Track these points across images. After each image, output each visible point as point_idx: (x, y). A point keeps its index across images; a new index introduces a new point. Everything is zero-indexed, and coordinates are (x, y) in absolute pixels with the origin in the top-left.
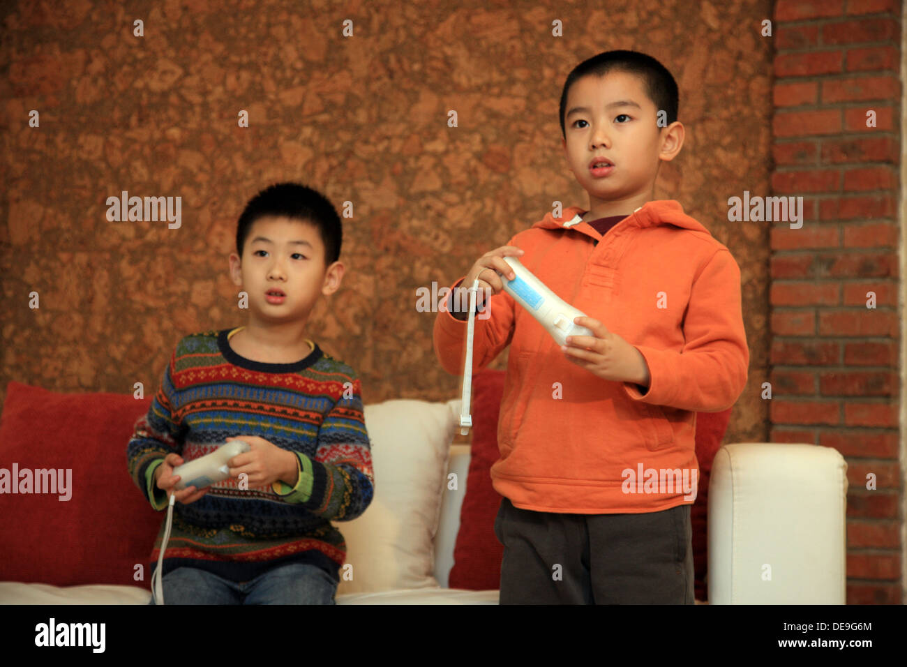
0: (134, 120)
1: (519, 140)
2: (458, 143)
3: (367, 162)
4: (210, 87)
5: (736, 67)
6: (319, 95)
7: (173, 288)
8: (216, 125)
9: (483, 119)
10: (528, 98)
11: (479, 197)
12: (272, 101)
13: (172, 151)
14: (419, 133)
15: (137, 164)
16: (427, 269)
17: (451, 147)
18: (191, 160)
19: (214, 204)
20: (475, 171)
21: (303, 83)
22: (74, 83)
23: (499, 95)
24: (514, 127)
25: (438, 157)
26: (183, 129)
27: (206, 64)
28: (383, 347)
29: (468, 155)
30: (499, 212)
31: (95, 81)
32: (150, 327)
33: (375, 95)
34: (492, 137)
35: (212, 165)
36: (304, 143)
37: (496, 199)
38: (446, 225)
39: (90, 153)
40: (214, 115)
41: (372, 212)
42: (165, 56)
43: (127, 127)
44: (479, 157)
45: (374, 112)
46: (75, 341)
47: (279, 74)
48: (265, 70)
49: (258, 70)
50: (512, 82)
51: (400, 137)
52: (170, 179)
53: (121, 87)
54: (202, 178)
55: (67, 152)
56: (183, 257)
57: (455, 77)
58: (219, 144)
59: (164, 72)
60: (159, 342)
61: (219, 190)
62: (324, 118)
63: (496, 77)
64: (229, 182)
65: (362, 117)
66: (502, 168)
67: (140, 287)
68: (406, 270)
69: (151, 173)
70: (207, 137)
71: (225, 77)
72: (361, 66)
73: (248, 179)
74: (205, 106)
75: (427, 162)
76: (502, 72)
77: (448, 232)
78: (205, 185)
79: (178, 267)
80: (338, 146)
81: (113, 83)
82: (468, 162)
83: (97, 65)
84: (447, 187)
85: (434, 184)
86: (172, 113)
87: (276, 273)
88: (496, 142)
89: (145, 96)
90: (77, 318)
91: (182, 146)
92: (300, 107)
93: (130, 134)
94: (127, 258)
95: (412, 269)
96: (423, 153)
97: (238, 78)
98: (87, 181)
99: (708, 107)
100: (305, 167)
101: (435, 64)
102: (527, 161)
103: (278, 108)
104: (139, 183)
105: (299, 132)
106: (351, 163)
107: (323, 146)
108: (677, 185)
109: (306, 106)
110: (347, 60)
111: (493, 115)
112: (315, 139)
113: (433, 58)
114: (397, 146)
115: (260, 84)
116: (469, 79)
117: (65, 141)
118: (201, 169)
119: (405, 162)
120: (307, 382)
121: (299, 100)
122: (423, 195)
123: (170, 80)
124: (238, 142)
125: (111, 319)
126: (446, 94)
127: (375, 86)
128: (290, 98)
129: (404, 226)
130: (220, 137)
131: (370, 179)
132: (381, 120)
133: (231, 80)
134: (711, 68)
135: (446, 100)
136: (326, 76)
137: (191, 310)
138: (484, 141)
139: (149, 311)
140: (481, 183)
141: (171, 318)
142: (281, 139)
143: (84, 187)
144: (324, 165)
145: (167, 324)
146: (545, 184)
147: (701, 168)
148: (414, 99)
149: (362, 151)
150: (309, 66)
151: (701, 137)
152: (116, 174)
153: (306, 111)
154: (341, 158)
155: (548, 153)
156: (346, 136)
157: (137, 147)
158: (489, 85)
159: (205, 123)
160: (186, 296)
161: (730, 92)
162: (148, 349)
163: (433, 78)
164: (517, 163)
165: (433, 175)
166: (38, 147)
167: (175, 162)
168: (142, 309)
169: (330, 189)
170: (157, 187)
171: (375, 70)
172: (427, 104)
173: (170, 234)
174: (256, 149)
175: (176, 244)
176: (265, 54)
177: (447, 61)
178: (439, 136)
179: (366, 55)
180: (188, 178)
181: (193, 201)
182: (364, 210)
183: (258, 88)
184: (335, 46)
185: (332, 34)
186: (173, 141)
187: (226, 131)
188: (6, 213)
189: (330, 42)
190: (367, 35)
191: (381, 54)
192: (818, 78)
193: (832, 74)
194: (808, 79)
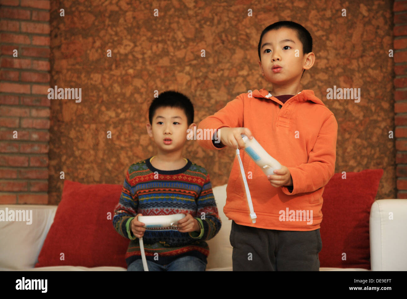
0: (114, 66)
2: (253, 71)
3: (213, 80)
4: (145, 51)
5: (376, 32)
6: (192, 52)
7: (132, 138)
8: (149, 67)
12: (172, 56)
13: (130, 79)
14: (236, 67)
15: (116, 85)
17: (250, 73)
18: (138, 83)
19: (148, 101)
20: (261, 83)
21: (185, 48)
22: (88, 52)
25: (245, 77)
26: (135, 69)
27: (143, 41)
28: (222, 161)
29: (258, 76)
31: (97, 51)
32: (123, 155)
33: (216, 51)
35: (147, 84)
36: (186, 74)
39: (96, 81)
40: (147, 63)
41: (216, 102)
42: (126, 39)
43: (111, 69)
45: (216, 59)
46: (92, 162)
47: (175, 44)
48: (169, 43)
49: (166, 43)
51: (228, 69)
52: (130, 91)
54: (143, 90)
55: (86, 81)
56: (136, 125)
57: (251, 42)
59: (126, 46)
60: (127, 161)
61: (150, 95)
62: (194, 62)
65: (211, 61)
67: (118, 138)
69: (121, 89)
70: (145, 73)
71: (152, 46)
72: (210, 40)
73: (162, 90)
74: (143, 59)
75: (240, 80)
78: (144, 93)
79: (134, 129)
80: (201, 74)
81: (104, 51)
82: (258, 79)
83: (98, 44)
85: (243, 89)
86: (130, 63)
87: (168, 131)
89: (118, 56)
90: (92, 152)
91: (134, 77)
92: (184, 58)
93: (112, 73)
94: (112, 126)
96: (238, 76)
97: (157, 47)
98: (95, 93)
99: (364, 51)
100: (187, 84)
101: (242, 37)
103: (175, 59)
104: (116, 93)
105: (184, 69)
106: (207, 81)
107: (194, 75)
108: (351, 85)
109: (187, 57)
110: (204, 37)
112: (191, 72)
113: (241, 34)
114: (226, 73)
115: (167, 49)
117: (85, 76)
118: (143, 87)
119: (230, 80)
120: (188, 177)
121: (183, 55)
123: (129, 49)
124: (158, 74)
125: (106, 152)
126: (247, 50)
127: (216, 48)
128: (180, 54)
130: (150, 72)
131: (215, 88)
132: (219, 62)
133: (154, 48)
134: (365, 33)
135: (247, 52)
136: (195, 44)
137: (140, 147)
139: (122, 148)
141: (132, 151)
142: (176, 72)
143: (93, 96)
144: (195, 83)
145: (130, 153)
147: (361, 78)
148: (233, 52)
149: (211, 76)
150: (188, 40)
151: (361, 64)
152: (106, 90)
153: (187, 60)
154: (203, 79)
156: (204, 70)
157: (115, 78)
159: (144, 67)
160: (138, 141)
161: (374, 44)
162: (122, 165)
163: (241, 43)
165: (243, 85)
166: (74, 79)
167: (131, 84)
168: (119, 148)
169: (198, 93)
170: (124, 95)
171: (216, 41)
172: (239, 55)
173: (130, 115)
174: (166, 77)
175: (133, 119)
176: (169, 36)
177: (247, 35)
178: (245, 68)
179: (212, 34)
180: (137, 90)
181: (139, 100)
182: (213, 101)
183: (166, 50)
184: (198, 31)
185: (197, 26)
186: (130, 75)
187: (153, 70)
188: (61, 108)
189: (196, 29)
190: (212, 26)
191: (219, 33)
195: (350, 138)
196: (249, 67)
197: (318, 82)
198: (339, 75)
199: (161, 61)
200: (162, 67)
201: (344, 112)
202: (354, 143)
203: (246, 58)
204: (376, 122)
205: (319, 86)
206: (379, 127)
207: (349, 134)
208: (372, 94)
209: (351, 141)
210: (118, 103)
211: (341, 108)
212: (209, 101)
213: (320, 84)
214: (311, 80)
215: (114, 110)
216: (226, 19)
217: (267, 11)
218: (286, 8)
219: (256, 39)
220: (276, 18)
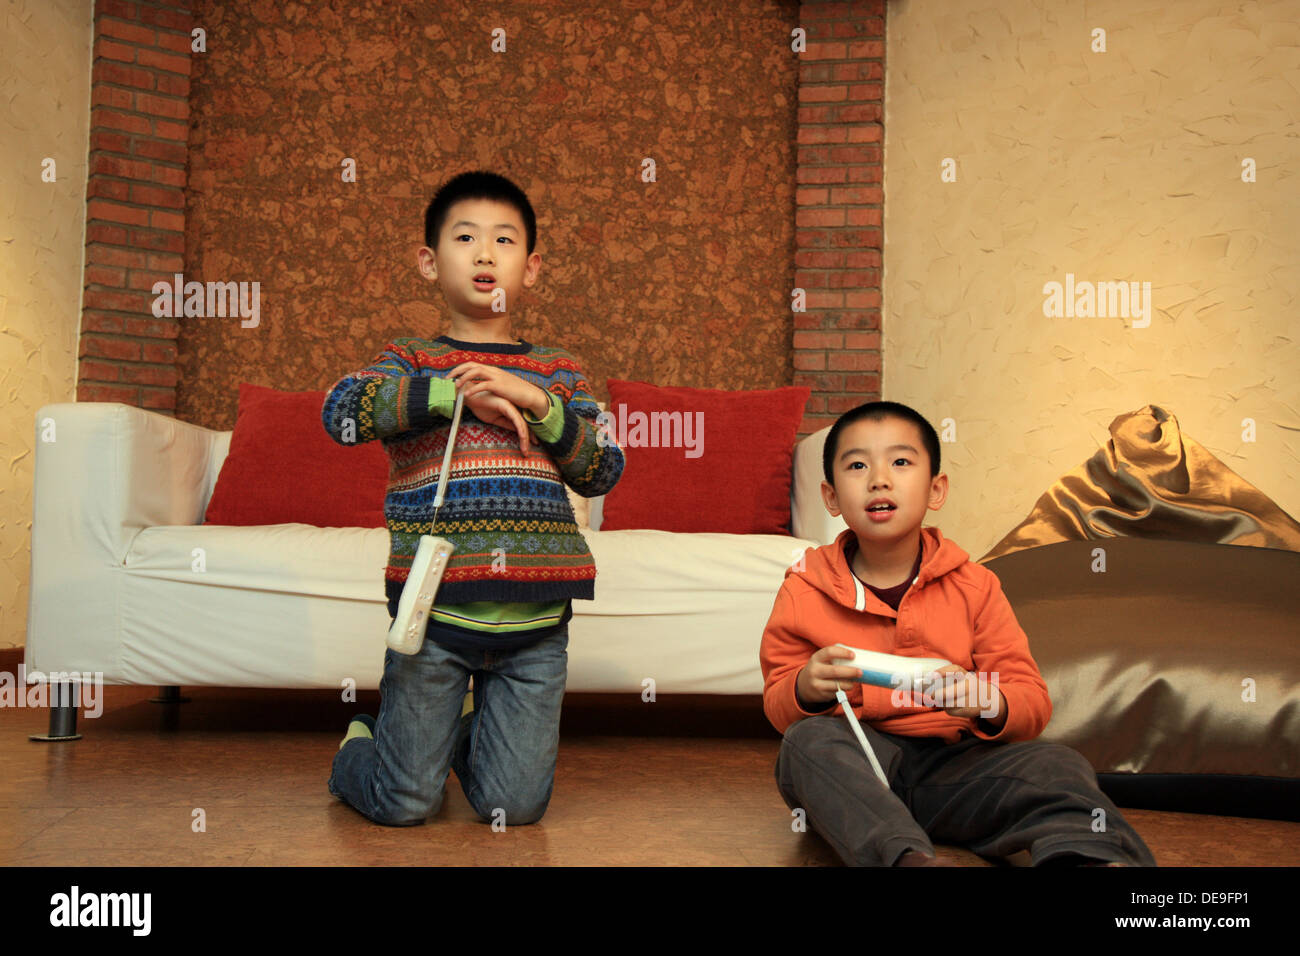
0: (305, 190)
1: (607, 220)
4: (366, 168)
5: (766, 175)
7: (335, 323)
8: (371, 198)
9: (580, 203)
10: (613, 189)
11: (577, 262)
12: (416, 182)
13: (335, 216)
15: (308, 225)
16: (536, 314)
17: (555, 222)
18: (350, 224)
19: (369, 258)
20: (573, 242)
21: (440, 168)
22: (257, 160)
23: (592, 186)
24: (603, 209)
25: (545, 230)
26: (345, 199)
27: (363, 150)
29: (569, 230)
30: (591, 273)
31: (274, 159)
32: (316, 353)
34: (586, 217)
35: (367, 228)
37: (589, 263)
38: (551, 281)
39: (269, 214)
40: (369, 190)
42: (331, 143)
43: (300, 196)
44: (576, 231)
46: (256, 362)
47: (421, 161)
48: (410, 157)
49: (405, 157)
50: (602, 176)
52: (334, 238)
53: (295, 165)
54: (359, 238)
55: (250, 214)
56: (343, 299)
57: (559, 169)
58: (373, 213)
59: (330, 155)
60: (324, 364)
61: (373, 248)
63: (590, 171)
64: (381, 242)
66: (594, 241)
67: (308, 321)
68: (519, 315)
69: (318, 232)
70: (363, 206)
71: (379, 160)
72: (486, 159)
73: (396, 240)
74: (362, 182)
76: (595, 168)
77: (551, 286)
78: (361, 243)
79: (339, 306)
81: (289, 162)
82: (568, 234)
83: (276, 147)
84: (551, 252)
86: (335, 186)
87: (485, 256)
88: (590, 220)
89: (314, 172)
90: (257, 344)
91: (344, 212)
93: (301, 202)
94: (299, 297)
95: (524, 314)
97: (389, 162)
98: (266, 237)
99: (746, 203)
101: (543, 159)
102: (613, 237)
103: (420, 186)
104: (308, 240)
108: (724, 259)
110: (475, 153)
111: (588, 200)
113: (541, 155)
115: (407, 167)
116: (570, 173)
117: (249, 204)
118: (358, 231)
123: (335, 161)
124: (388, 211)
125: (285, 345)
126: (551, 182)
128: (431, 179)
130: (374, 207)
133: (383, 163)
134: (748, 175)
135: (552, 187)
136: (459, 163)
137: (349, 340)
138: (580, 219)
139: (316, 340)
140: (578, 251)
141: (333, 347)
143: (264, 242)
145: (330, 351)
146: (627, 254)
147: (740, 248)
148: (527, 185)
150: (445, 156)
151: (741, 225)
152: (290, 231)
155: (629, 231)
157: (308, 212)
158: (585, 178)
159: (361, 196)
160: (346, 330)
161: (761, 193)
162: (314, 369)
163: (542, 169)
164: (606, 238)
166: (227, 208)
167: (338, 225)
168: (311, 339)
170: (323, 243)
171: (497, 161)
173: (333, 281)
174: (402, 217)
175: (337, 289)
176: (411, 145)
177: (553, 158)
178: (546, 213)
179: (490, 150)
180: (347, 237)
181: (351, 256)
183: (405, 170)
184: (466, 142)
185: (464, 132)
186: (336, 208)
187: (379, 203)
188: (201, 260)
189: (462, 137)
190: (492, 135)
191: (502, 149)
192: (828, 186)
193: (838, 184)
194: (821, 186)
195: (718, 345)
196: (554, 212)
197: (669, 248)
198: (705, 240)
199: (394, 188)
200: (396, 199)
201: (710, 302)
202: (725, 354)
203: (549, 197)
204: (760, 322)
205: (671, 256)
206: (765, 331)
207: (717, 339)
208: (756, 275)
209: (720, 350)
210: (311, 258)
211: (706, 295)
213: (674, 252)
214: (659, 244)
215: (303, 270)
216: (516, 126)
217: (589, 119)
218: (620, 118)
219: (568, 166)
220: (604, 134)
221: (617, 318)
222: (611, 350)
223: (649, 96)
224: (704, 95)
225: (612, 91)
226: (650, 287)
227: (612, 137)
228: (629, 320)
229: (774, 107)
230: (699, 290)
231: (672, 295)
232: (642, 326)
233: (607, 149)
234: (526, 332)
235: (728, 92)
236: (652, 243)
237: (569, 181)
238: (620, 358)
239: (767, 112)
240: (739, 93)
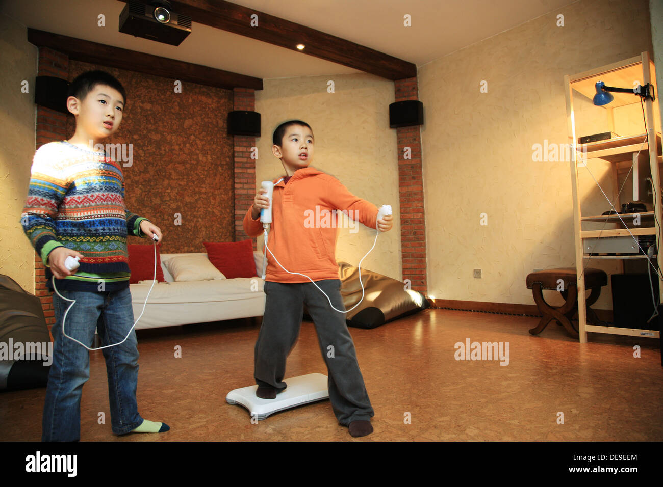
1: (185, 191)
2: (173, 190)
3: (153, 193)
5: (225, 179)
9: (178, 186)
10: (187, 182)
11: (177, 202)
14: (165, 188)
16: (167, 216)
17: (171, 191)
20: (176, 196)
21: (139, 176)
23: (181, 181)
24: (184, 188)
25: (169, 193)
30: (181, 205)
33: (155, 179)
34: (180, 190)
37: (181, 202)
38: (171, 207)
41: (155, 204)
44: (177, 193)
45: (155, 183)
48: (131, 172)
49: (129, 172)
50: (183, 179)
51: (161, 188)
57: (172, 177)
62: (143, 183)
63: (180, 177)
65: (152, 184)
66: (182, 196)
68: (162, 217)
72: (152, 173)
75: (167, 194)
82: (175, 194)
84: (171, 199)
85: (168, 199)
92: (138, 181)
95: (164, 216)
96: (166, 192)
99: (220, 186)
101: (168, 174)
102: (187, 195)
103: (133, 181)
108: (215, 201)
111: (180, 185)
113: (167, 172)
114: (160, 190)
119: (162, 194)
122: (166, 201)
127: (155, 177)
128: (137, 179)
129: (162, 207)
132: (156, 185)
134: (221, 179)
138: (178, 190)
140: (178, 199)
144: (144, 193)
146: (191, 200)
147: (219, 198)
148: (163, 181)
150: (140, 172)
151: (219, 192)
153: (140, 182)
155: (191, 193)
158: (179, 179)
161: (224, 184)
163: (167, 176)
164: (185, 195)
165: (168, 197)
169: (146, 199)
171: (155, 174)
172: (166, 182)
174: (129, 189)
177: (170, 173)
178: (169, 188)
179: (153, 171)
182: (153, 204)
184: (146, 168)
185: (146, 165)
190: (153, 166)
191: (156, 171)
192: (243, 183)
193: (246, 183)
194: (241, 183)
195: (215, 224)
197: (201, 198)
198: (210, 196)
201: (212, 212)
202: (216, 226)
204: (225, 217)
206: (227, 220)
207: (214, 222)
208: (223, 205)
211: (211, 210)
212: (151, 203)
213: (203, 199)
214: (199, 197)
216: (160, 164)
217: (179, 163)
218: (187, 163)
219: (174, 176)
220: (184, 167)
221: (188, 217)
222: (188, 226)
223: (195, 157)
224: (209, 157)
225: (185, 156)
226: (197, 209)
227: (186, 168)
228: (192, 217)
229: (226, 161)
230: (209, 209)
231: (203, 211)
232: (195, 219)
233: (184, 171)
234: (165, 221)
235: (215, 157)
236: (197, 197)
237: (175, 180)
238: (190, 228)
239: (225, 163)
240: (218, 157)
